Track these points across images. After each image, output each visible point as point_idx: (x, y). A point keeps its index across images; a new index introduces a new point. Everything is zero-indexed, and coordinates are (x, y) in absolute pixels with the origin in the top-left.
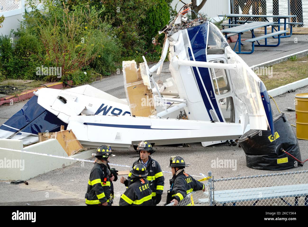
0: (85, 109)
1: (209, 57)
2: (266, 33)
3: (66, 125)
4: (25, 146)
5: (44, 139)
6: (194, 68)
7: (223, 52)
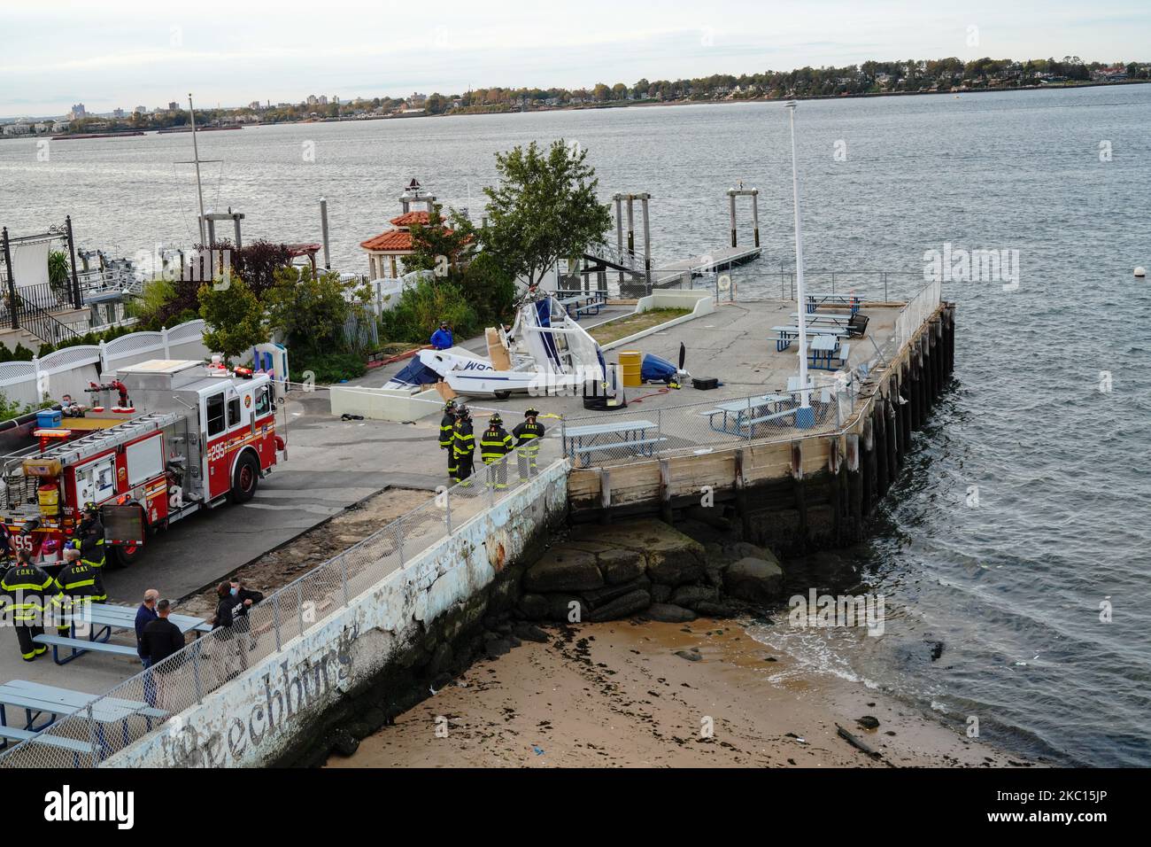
0: (457, 365)
1: (552, 324)
2: (587, 304)
3: (442, 378)
4: (413, 394)
5: (425, 389)
6: (541, 333)
7: (563, 320)
